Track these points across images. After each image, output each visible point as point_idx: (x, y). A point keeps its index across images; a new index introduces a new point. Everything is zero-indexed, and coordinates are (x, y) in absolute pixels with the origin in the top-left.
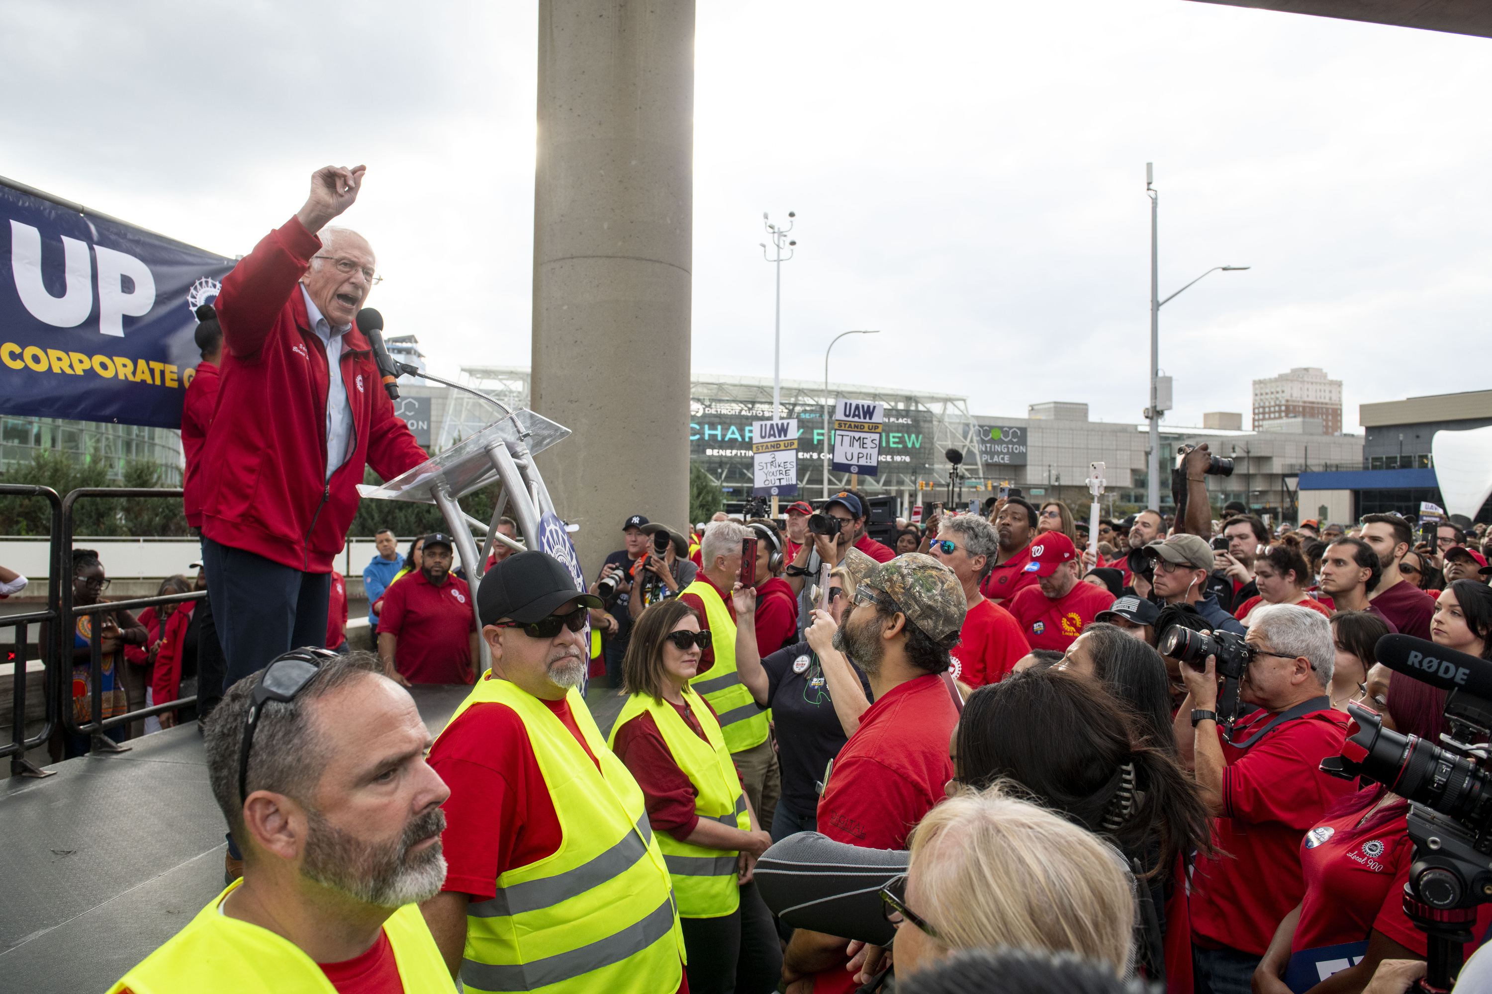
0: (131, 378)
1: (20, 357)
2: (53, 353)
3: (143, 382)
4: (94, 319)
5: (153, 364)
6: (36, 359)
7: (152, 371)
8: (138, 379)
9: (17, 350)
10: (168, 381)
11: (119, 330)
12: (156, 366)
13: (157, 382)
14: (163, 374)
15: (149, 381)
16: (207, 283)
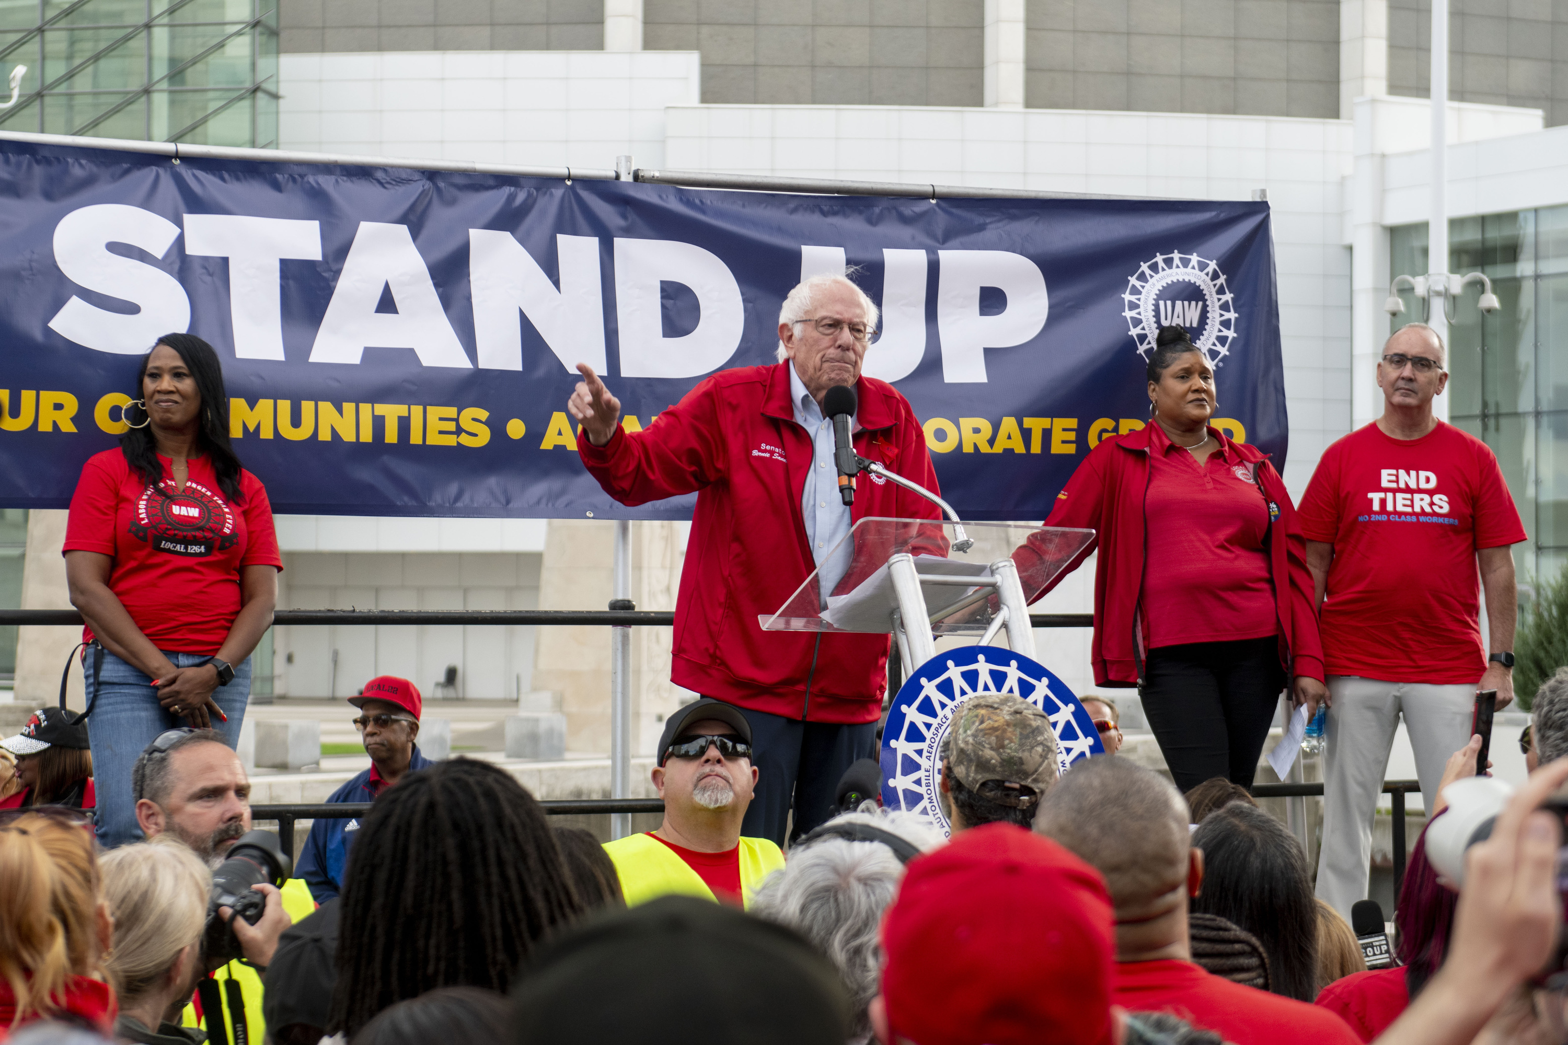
0: (985, 449)
3: (1009, 452)
5: (1028, 422)
7: (1026, 434)
8: (998, 449)
10: (1057, 448)
11: (976, 373)
12: (1036, 425)
13: (1036, 448)
14: (1047, 434)
15: (1020, 449)
16: (1169, 262)
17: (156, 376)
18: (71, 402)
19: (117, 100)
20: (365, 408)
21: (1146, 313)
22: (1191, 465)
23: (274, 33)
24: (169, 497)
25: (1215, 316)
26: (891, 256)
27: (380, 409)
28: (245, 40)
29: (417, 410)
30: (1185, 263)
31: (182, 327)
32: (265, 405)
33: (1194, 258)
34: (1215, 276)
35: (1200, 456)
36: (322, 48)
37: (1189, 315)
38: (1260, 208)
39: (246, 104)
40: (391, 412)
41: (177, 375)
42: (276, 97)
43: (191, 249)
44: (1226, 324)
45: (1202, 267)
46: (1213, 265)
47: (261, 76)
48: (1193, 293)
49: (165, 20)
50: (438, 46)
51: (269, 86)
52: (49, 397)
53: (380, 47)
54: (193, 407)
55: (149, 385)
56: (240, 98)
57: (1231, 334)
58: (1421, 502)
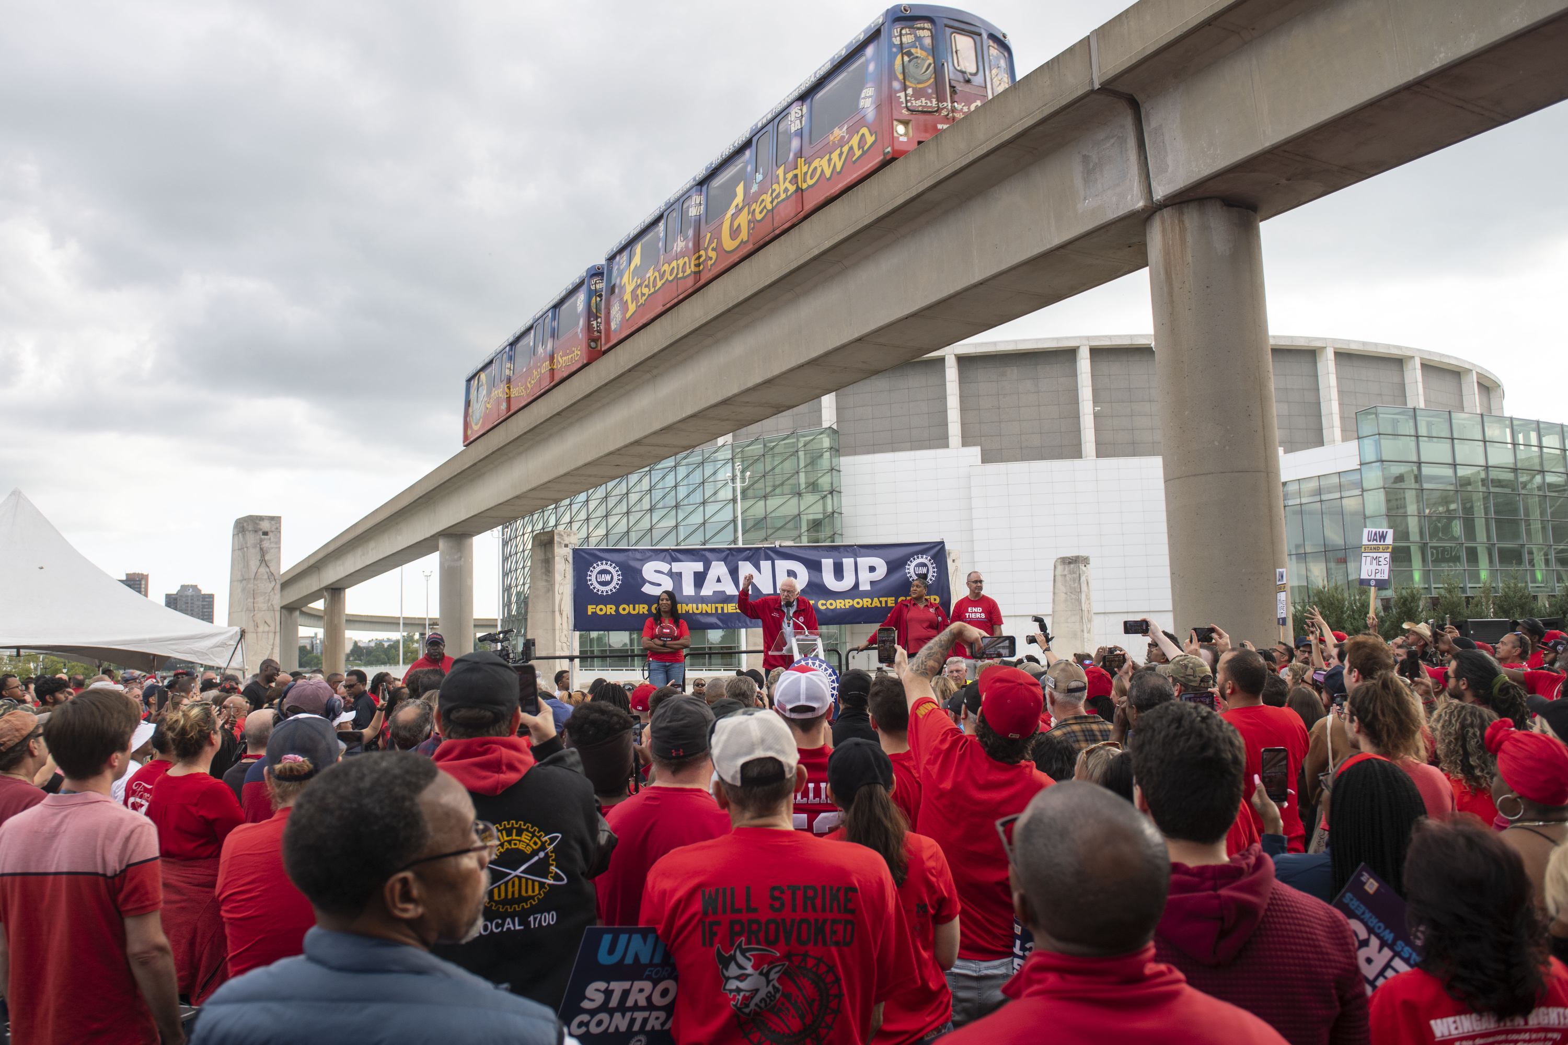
0: (870, 606)
1: (825, 604)
2: (838, 601)
3: (876, 606)
4: (857, 585)
5: (881, 599)
6: (831, 604)
7: (881, 602)
8: (873, 606)
9: (824, 602)
10: (889, 605)
11: (868, 587)
12: (883, 599)
13: (884, 605)
14: (886, 602)
15: (879, 605)
16: (918, 558)
17: (662, 600)
18: (646, 607)
19: (789, 475)
20: (713, 605)
21: (912, 571)
22: (919, 608)
23: (838, 451)
24: (663, 628)
25: (931, 570)
26: (845, 560)
27: (717, 605)
28: (828, 453)
29: (725, 605)
30: (922, 557)
31: (671, 590)
32: (690, 605)
33: (925, 556)
34: (930, 560)
35: (921, 606)
36: (855, 454)
37: (924, 570)
38: (942, 543)
39: (829, 474)
40: (719, 606)
41: (667, 600)
42: (839, 471)
43: (674, 570)
44: (934, 572)
45: (926, 558)
46: (929, 558)
47: (834, 465)
48: (924, 565)
49: (803, 449)
50: (893, 450)
51: (837, 468)
52: (641, 606)
53: (874, 452)
54: (670, 607)
55: (661, 602)
56: (828, 472)
57: (935, 574)
58: (978, 615)
